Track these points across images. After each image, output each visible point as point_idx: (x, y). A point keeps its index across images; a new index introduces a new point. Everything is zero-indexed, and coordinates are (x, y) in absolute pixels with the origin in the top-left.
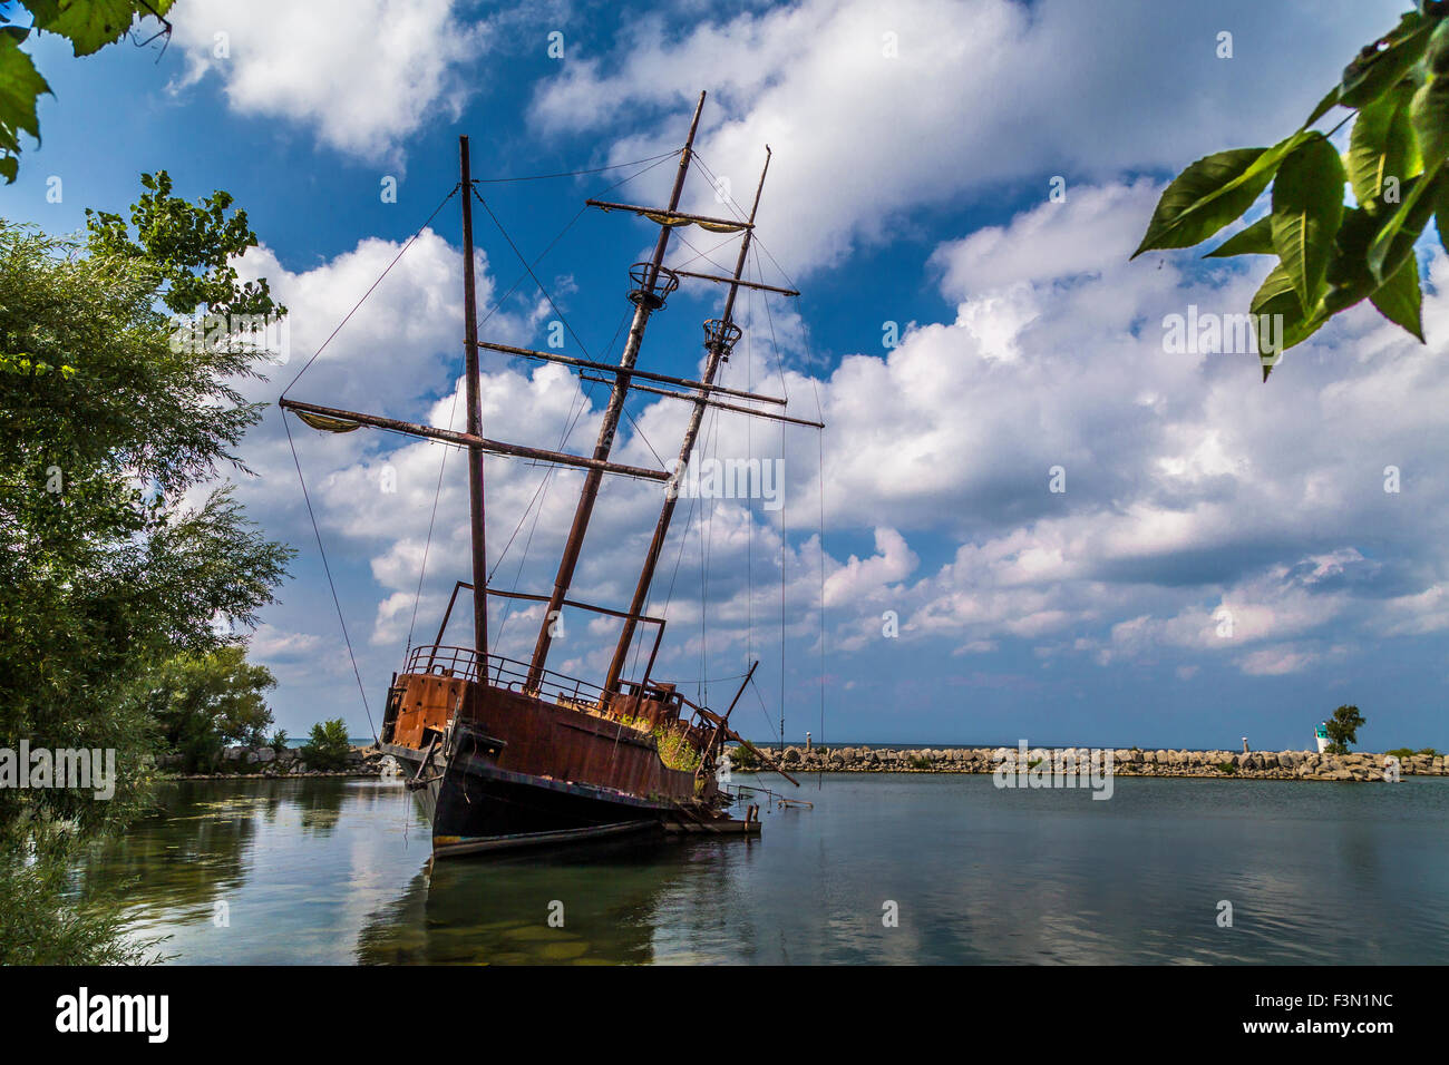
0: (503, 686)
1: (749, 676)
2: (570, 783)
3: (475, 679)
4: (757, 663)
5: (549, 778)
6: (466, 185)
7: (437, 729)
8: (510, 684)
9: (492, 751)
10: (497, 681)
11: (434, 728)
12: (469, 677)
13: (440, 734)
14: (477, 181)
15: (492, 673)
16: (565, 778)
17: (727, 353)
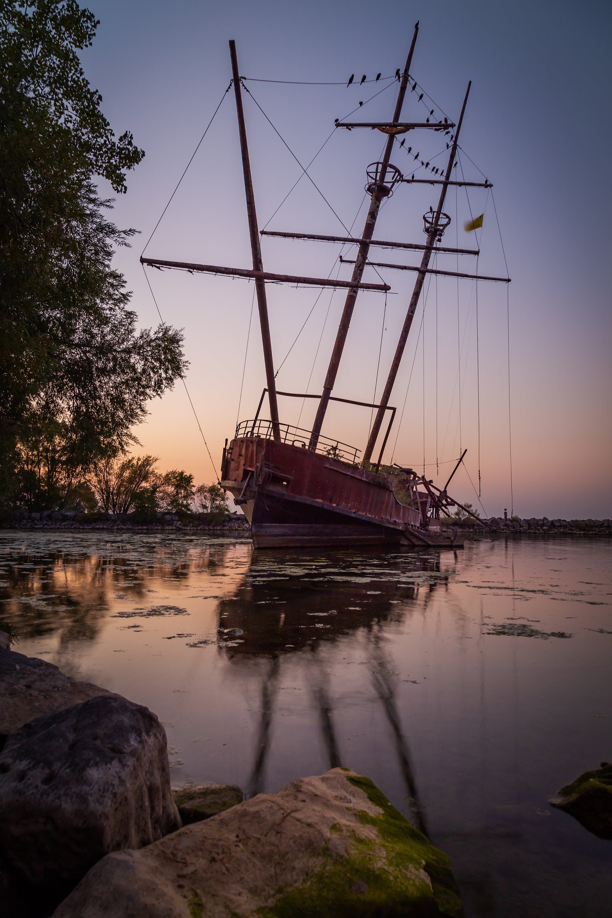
0: (291, 443)
1: (461, 460)
2: (334, 505)
3: (272, 438)
4: (466, 450)
5: (320, 500)
6: (237, 80)
7: (251, 469)
8: (294, 442)
9: (285, 483)
10: (285, 439)
11: (249, 469)
12: (268, 437)
13: (252, 472)
14: (245, 78)
15: (282, 435)
16: (331, 501)
17: (441, 235)
